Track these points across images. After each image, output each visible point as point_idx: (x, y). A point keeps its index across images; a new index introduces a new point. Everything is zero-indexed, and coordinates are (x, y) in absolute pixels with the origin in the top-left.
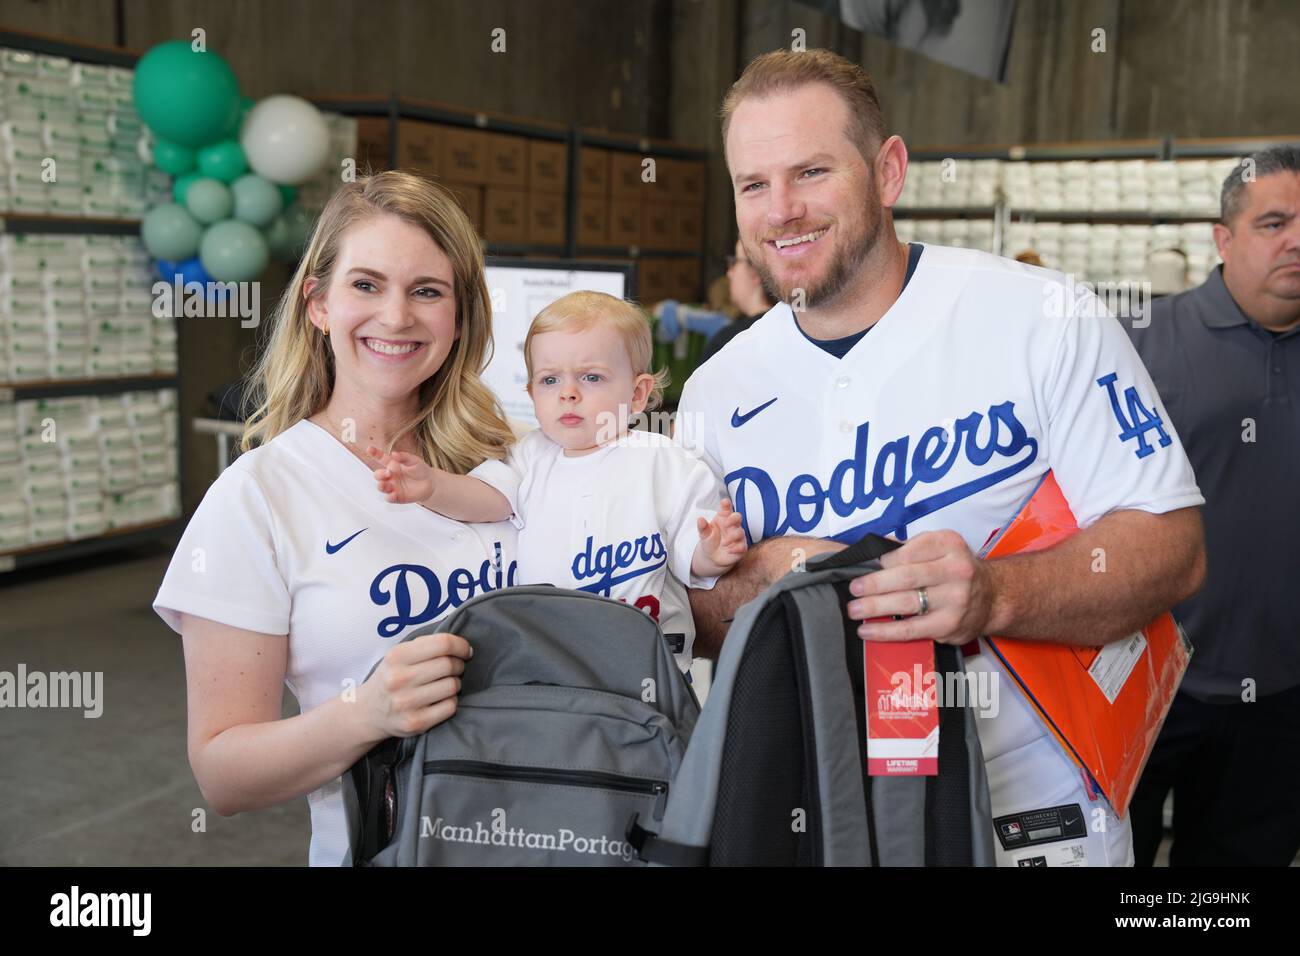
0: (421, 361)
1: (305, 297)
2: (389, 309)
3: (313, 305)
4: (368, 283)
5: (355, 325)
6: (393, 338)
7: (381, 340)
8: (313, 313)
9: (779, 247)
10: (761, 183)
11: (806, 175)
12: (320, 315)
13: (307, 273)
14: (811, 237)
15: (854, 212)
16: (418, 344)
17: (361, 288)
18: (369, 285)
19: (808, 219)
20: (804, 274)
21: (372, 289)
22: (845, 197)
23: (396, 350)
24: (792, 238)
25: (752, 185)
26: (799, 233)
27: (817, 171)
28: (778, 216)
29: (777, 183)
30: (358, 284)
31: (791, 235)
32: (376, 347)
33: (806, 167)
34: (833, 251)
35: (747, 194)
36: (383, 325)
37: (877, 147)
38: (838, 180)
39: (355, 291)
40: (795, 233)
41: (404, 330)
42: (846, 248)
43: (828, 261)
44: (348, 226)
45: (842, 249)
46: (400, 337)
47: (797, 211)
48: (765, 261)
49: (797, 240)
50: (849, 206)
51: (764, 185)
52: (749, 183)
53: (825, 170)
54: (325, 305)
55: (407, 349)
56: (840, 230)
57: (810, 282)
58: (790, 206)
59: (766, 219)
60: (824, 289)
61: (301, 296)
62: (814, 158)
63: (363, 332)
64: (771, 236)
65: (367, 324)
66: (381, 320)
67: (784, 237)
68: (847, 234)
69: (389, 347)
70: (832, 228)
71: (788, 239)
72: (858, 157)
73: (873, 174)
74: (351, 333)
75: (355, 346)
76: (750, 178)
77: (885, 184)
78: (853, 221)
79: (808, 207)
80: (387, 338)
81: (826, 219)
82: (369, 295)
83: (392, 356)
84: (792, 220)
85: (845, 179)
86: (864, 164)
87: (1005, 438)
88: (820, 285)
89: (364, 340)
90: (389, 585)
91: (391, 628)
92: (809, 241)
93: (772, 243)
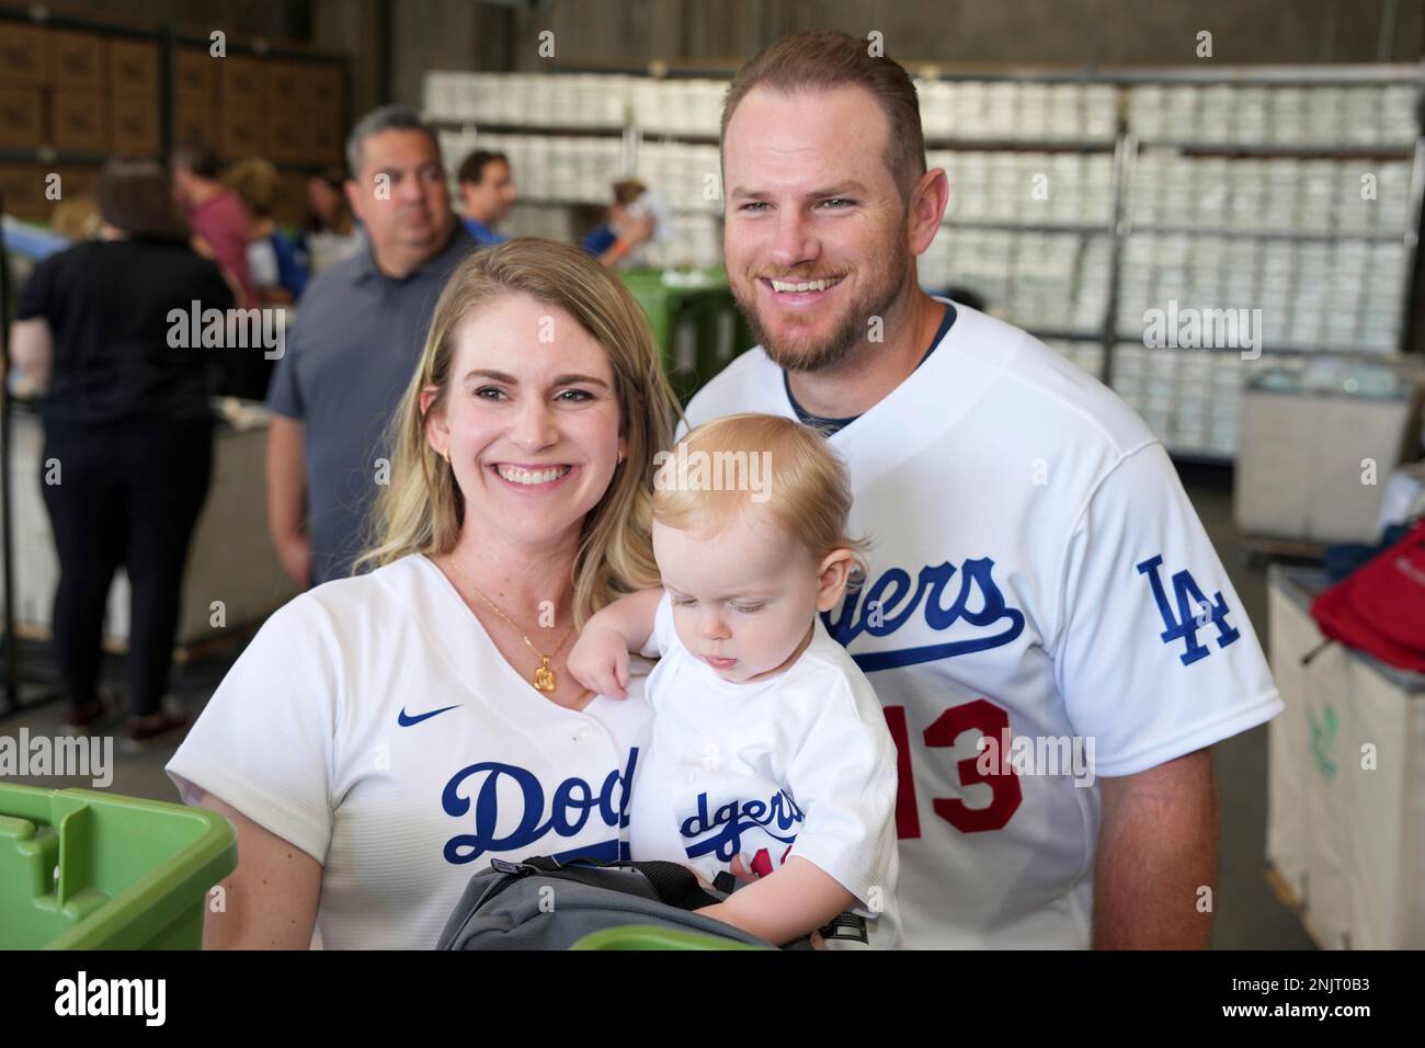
0: (574, 491)
1: (423, 411)
2: (522, 422)
3: (433, 424)
4: (495, 389)
5: (480, 448)
6: (532, 461)
7: (516, 465)
8: (433, 433)
9: (777, 290)
10: (765, 204)
11: (826, 205)
12: (441, 436)
13: (423, 382)
14: (820, 285)
15: (879, 261)
16: (567, 468)
17: (487, 396)
18: (497, 391)
19: (822, 262)
20: (805, 331)
21: (501, 396)
22: (872, 242)
23: (537, 478)
24: (796, 283)
25: (754, 205)
26: (807, 278)
27: (841, 202)
28: (784, 255)
29: (788, 210)
30: (482, 392)
31: (796, 278)
32: (510, 475)
33: (830, 195)
34: (847, 307)
35: (745, 213)
36: (516, 445)
37: (916, 178)
38: (866, 217)
39: (478, 401)
40: (802, 277)
41: (546, 448)
42: (862, 304)
43: (838, 320)
44: (465, 312)
45: (858, 306)
46: (541, 459)
47: (810, 251)
48: (754, 301)
49: (802, 287)
50: (875, 254)
51: (768, 207)
52: (751, 201)
53: (852, 202)
54: (448, 423)
55: (551, 475)
56: (858, 284)
57: (812, 343)
58: (803, 243)
59: (768, 253)
60: (828, 355)
61: (418, 410)
62: (842, 185)
63: (492, 455)
64: (769, 273)
65: (496, 443)
66: (513, 438)
67: (787, 279)
68: (868, 288)
69: (527, 474)
70: (849, 278)
71: (791, 282)
72: (893, 191)
73: (906, 213)
74: (476, 459)
75: (482, 475)
76: (755, 195)
77: (917, 226)
78: (877, 272)
79: (824, 245)
80: (523, 462)
81: (844, 265)
82: (497, 405)
83: (531, 486)
84: (801, 262)
85: (876, 217)
86: (899, 200)
87: (976, 603)
88: (824, 349)
89: (495, 467)
90: (470, 789)
91: (463, 851)
92: (817, 290)
93: (767, 281)
